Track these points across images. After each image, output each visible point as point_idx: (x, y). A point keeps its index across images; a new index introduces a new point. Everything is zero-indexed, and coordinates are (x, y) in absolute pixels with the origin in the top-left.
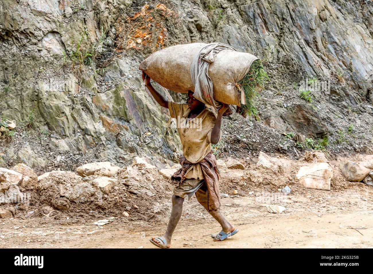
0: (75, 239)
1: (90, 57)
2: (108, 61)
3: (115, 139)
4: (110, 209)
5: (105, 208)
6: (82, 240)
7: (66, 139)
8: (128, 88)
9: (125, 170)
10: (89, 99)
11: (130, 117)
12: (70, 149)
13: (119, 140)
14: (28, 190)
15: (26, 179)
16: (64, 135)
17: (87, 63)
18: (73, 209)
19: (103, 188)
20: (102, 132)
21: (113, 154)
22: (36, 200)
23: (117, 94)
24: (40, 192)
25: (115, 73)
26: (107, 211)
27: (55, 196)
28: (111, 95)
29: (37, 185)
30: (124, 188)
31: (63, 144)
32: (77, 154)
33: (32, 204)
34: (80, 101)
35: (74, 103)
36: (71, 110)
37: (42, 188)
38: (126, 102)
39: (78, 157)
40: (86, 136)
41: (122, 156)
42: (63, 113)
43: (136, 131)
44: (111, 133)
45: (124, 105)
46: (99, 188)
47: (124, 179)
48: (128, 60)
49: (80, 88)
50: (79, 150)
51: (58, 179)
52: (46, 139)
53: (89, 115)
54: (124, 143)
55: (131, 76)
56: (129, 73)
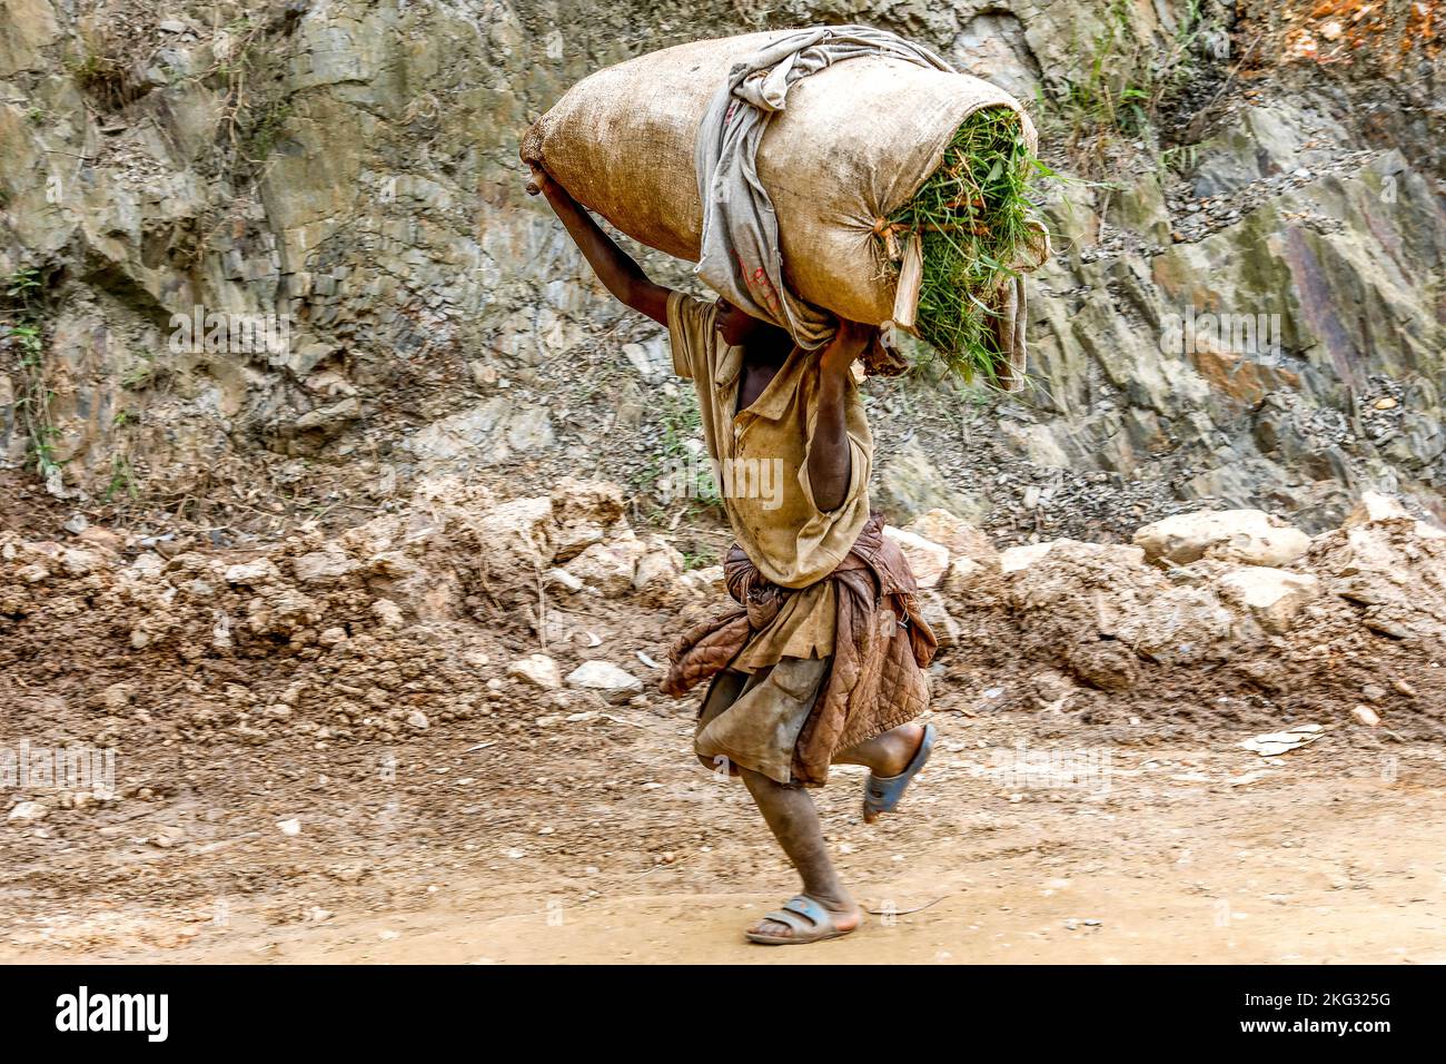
0: (1192, 800)
1: (1138, 101)
2: (1209, 115)
3: (1248, 426)
4: (1296, 694)
5: (1278, 690)
6: (1218, 806)
7: (1057, 424)
8: (1297, 221)
9: (1341, 541)
10: (1142, 269)
11: (1307, 335)
12: (1073, 463)
13: (1267, 427)
14: (974, 609)
15: (965, 567)
16: (1046, 409)
17: (1128, 129)
18: (1149, 685)
19: (1264, 609)
20: (1197, 396)
21: (1244, 483)
22: (1008, 649)
23: (1253, 245)
24: (1022, 617)
25: (1239, 162)
26: (1285, 701)
27: (1081, 635)
28: (1227, 250)
29: (1005, 594)
30: (1347, 613)
31: (1045, 444)
32: (1101, 483)
33: (993, 660)
34: (1104, 276)
35: (1082, 285)
36: (1073, 312)
37: (1030, 604)
38: (1293, 275)
39: (1106, 492)
40: (1135, 411)
41: (1281, 490)
42: (1044, 323)
43: (1334, 392)
44: (1228, 400)
45: (1284, 289)
46: (1245, 609)
47: (1342, 575)
48: (1289, 109)
49: (1104, 225)
50: (1107, 465)
51: (1084, 569)
52: (980, 422)
53: (1144, 332)
54: (1286, 440)
55: (1303, 173)
56: (1294, 161)
